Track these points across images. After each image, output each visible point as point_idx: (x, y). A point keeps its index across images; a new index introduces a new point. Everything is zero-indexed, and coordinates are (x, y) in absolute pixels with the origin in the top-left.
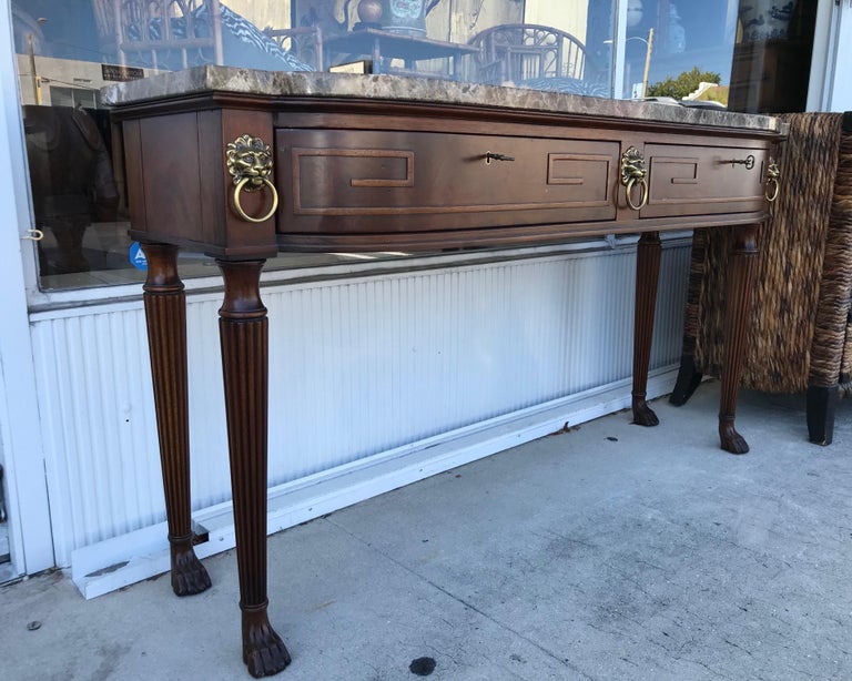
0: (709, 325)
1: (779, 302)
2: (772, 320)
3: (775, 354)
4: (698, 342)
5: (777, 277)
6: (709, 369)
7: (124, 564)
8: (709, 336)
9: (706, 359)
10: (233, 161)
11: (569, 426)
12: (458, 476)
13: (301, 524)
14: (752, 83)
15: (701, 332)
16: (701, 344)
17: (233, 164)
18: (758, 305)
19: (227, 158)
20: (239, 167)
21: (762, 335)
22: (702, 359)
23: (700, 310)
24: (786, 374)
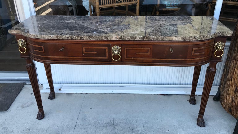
1: (235, 87)
2: (232, 92)
3: (231, 103)
5: (236, 79)
12: (121, 96)
13: (81, 93)
18: (229, 86)
21: (229, 95)
24: (233, 111)
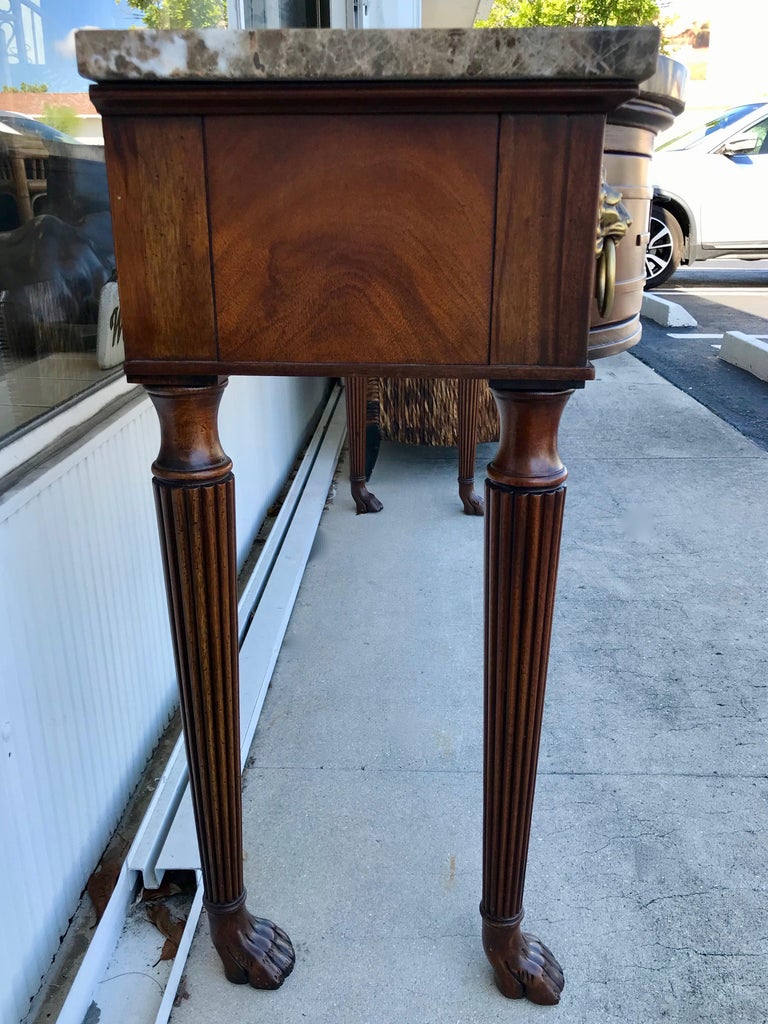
0: (395, 385)
4: (381, 407)
6: (401, 434)
7: (93, 1011)
10: (603, 210)
16: (386, 410)
20: (605, 222)
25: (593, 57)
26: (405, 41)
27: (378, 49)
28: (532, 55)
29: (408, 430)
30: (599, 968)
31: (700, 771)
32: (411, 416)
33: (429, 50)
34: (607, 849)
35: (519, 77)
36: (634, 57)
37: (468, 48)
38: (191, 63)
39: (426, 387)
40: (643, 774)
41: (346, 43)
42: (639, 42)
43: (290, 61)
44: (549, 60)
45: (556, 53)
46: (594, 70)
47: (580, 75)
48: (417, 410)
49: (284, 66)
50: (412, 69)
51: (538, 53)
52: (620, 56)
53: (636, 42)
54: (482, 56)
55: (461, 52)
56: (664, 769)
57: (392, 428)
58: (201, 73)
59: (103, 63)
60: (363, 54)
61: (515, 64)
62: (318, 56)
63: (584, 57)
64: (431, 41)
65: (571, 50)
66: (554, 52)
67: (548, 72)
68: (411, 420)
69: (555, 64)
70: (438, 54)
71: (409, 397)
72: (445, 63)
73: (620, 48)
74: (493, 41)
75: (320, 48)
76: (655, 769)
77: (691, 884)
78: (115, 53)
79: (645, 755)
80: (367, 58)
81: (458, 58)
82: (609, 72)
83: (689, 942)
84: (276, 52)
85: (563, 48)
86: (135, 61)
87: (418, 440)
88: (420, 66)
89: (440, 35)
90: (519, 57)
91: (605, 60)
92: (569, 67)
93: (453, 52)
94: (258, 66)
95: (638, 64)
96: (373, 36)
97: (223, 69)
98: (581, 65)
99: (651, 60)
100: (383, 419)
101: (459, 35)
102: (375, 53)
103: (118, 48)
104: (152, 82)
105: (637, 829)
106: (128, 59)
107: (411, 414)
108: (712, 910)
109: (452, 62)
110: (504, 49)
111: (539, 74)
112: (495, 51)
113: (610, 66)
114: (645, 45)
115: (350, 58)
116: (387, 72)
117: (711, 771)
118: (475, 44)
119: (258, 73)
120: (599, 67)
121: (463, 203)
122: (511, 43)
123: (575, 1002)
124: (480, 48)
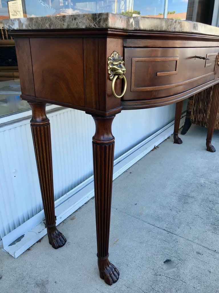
0: (197, 107)
4: (192, 113)
6: (196, 122)
7: (23, 236)
8: (196, 111)
9: (195, 119)
10: (111, 66)
11: (156, 146)
12: (130, 173)
13: (85, 203)
14: (193, 16)
15: (194, 110)
16: (193, 114)
17: (110, 68)
19: (108, 65)
20: (113, 70)
22: (193, 119)
23: (194, 102)
25: (93, 22)
26: (54, 19)
27: (50, 22)
28: (80, 22)
29: (198, 122)
30: (130, 283)
31: (210, 248)
32: (200, 117)
33: (59, 22)
34: (160, 256)
35: (78, 28)
36: (102, 22)
37: (67, 21)
38: (19, 26)
39: (206, 109)
40: (191, 241)
41: (44, 20)
42: (104, 18)
43: (35, 25)
44: (84, 23)
45: (85, 22)
46: (94, 26)
47: (91, 28)
48: (202, 116)
49: (34, 26)
50: (56, 27)
51: (81, 22)
52: (99, 22)
53: (103, 18)
54: (70, 23)
55: (65, 22)
56: (199, 242)
57: (194, 120)
58: (21, 28)
59: (7, 27)
60: (47, 23)
61: (76, 25)
62: (39, 24)
63: (91, 23)
64: (59, 19)
65: (88, 21)
66: (84, 21)
67: (84, 27)
68: (200, 119)
69: (85, 25)
70: (61, 23)
71: (200, 111)
72: (62, 25)
73: (99, 20)
74: (71, 19)
75: (39, 22)
76: (196, 241)
77: (176, 277)
78: (8, 24)
79: (196, 236)
80: (48, 24)
81: (65, 24)
82: (97, 27)
83: (160, 290)
84: (32, 23)
85: (86, 20)
86: (11, 26)
87: (201, 125)
88: (58, 26)
89: (61, 17)
90: (77, 23)
91: (96, 23)
92: (88, 26)
93: (64, 22)
94: (30, 27)
95: (104, 24)
96: (49, 18)
97: (24, 28)
98: (91, 25)
99: (107, 23)
100: (192, 117)
101: (65, 17)
102: (49, 23)
103: (8, 23)
104: (14, 31)
105: (174, 255)
106: (10, 26)
107: (200, 116)
108: (175, 286)
109: (64, 25)
110: (74, 21)
111: (82, 28)
112: (72, 21)
113: (97, 25)
114: (105, 19)
115: (45, 24)
116: (52, 28)
117: (214, 249)
118: (68, 20)
119: (30, 28)
120: (95, 25)
121: (77, 62)
122: (75, 19)
123: (116, 288)
124: (69, 20)
